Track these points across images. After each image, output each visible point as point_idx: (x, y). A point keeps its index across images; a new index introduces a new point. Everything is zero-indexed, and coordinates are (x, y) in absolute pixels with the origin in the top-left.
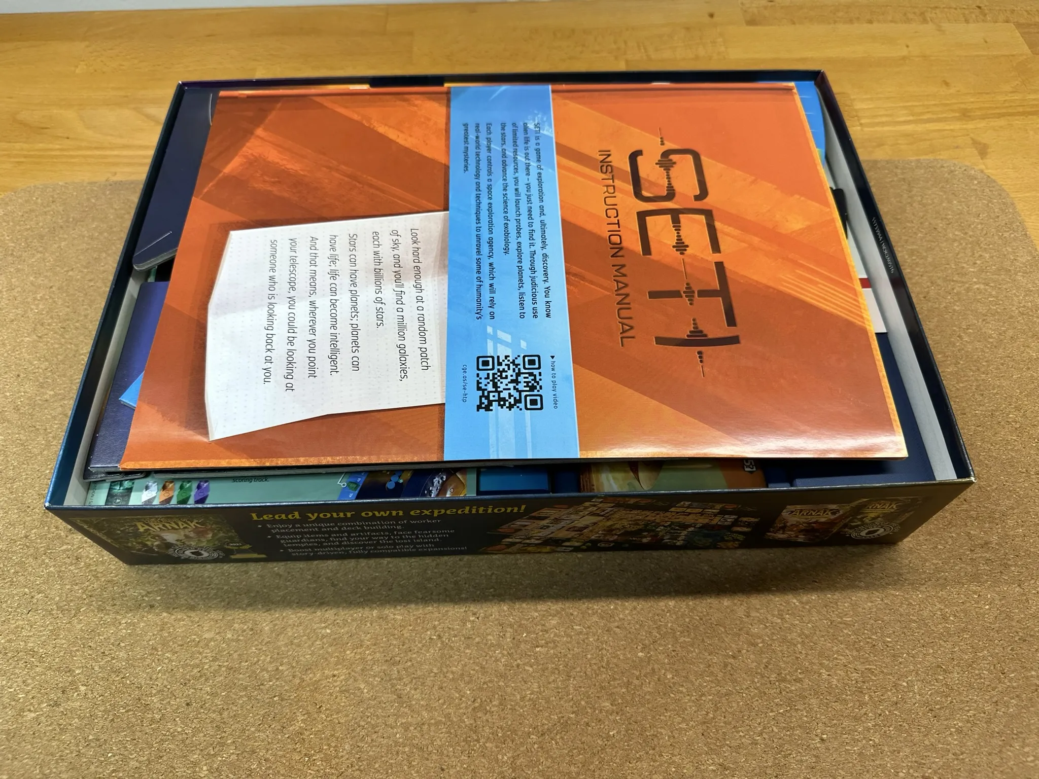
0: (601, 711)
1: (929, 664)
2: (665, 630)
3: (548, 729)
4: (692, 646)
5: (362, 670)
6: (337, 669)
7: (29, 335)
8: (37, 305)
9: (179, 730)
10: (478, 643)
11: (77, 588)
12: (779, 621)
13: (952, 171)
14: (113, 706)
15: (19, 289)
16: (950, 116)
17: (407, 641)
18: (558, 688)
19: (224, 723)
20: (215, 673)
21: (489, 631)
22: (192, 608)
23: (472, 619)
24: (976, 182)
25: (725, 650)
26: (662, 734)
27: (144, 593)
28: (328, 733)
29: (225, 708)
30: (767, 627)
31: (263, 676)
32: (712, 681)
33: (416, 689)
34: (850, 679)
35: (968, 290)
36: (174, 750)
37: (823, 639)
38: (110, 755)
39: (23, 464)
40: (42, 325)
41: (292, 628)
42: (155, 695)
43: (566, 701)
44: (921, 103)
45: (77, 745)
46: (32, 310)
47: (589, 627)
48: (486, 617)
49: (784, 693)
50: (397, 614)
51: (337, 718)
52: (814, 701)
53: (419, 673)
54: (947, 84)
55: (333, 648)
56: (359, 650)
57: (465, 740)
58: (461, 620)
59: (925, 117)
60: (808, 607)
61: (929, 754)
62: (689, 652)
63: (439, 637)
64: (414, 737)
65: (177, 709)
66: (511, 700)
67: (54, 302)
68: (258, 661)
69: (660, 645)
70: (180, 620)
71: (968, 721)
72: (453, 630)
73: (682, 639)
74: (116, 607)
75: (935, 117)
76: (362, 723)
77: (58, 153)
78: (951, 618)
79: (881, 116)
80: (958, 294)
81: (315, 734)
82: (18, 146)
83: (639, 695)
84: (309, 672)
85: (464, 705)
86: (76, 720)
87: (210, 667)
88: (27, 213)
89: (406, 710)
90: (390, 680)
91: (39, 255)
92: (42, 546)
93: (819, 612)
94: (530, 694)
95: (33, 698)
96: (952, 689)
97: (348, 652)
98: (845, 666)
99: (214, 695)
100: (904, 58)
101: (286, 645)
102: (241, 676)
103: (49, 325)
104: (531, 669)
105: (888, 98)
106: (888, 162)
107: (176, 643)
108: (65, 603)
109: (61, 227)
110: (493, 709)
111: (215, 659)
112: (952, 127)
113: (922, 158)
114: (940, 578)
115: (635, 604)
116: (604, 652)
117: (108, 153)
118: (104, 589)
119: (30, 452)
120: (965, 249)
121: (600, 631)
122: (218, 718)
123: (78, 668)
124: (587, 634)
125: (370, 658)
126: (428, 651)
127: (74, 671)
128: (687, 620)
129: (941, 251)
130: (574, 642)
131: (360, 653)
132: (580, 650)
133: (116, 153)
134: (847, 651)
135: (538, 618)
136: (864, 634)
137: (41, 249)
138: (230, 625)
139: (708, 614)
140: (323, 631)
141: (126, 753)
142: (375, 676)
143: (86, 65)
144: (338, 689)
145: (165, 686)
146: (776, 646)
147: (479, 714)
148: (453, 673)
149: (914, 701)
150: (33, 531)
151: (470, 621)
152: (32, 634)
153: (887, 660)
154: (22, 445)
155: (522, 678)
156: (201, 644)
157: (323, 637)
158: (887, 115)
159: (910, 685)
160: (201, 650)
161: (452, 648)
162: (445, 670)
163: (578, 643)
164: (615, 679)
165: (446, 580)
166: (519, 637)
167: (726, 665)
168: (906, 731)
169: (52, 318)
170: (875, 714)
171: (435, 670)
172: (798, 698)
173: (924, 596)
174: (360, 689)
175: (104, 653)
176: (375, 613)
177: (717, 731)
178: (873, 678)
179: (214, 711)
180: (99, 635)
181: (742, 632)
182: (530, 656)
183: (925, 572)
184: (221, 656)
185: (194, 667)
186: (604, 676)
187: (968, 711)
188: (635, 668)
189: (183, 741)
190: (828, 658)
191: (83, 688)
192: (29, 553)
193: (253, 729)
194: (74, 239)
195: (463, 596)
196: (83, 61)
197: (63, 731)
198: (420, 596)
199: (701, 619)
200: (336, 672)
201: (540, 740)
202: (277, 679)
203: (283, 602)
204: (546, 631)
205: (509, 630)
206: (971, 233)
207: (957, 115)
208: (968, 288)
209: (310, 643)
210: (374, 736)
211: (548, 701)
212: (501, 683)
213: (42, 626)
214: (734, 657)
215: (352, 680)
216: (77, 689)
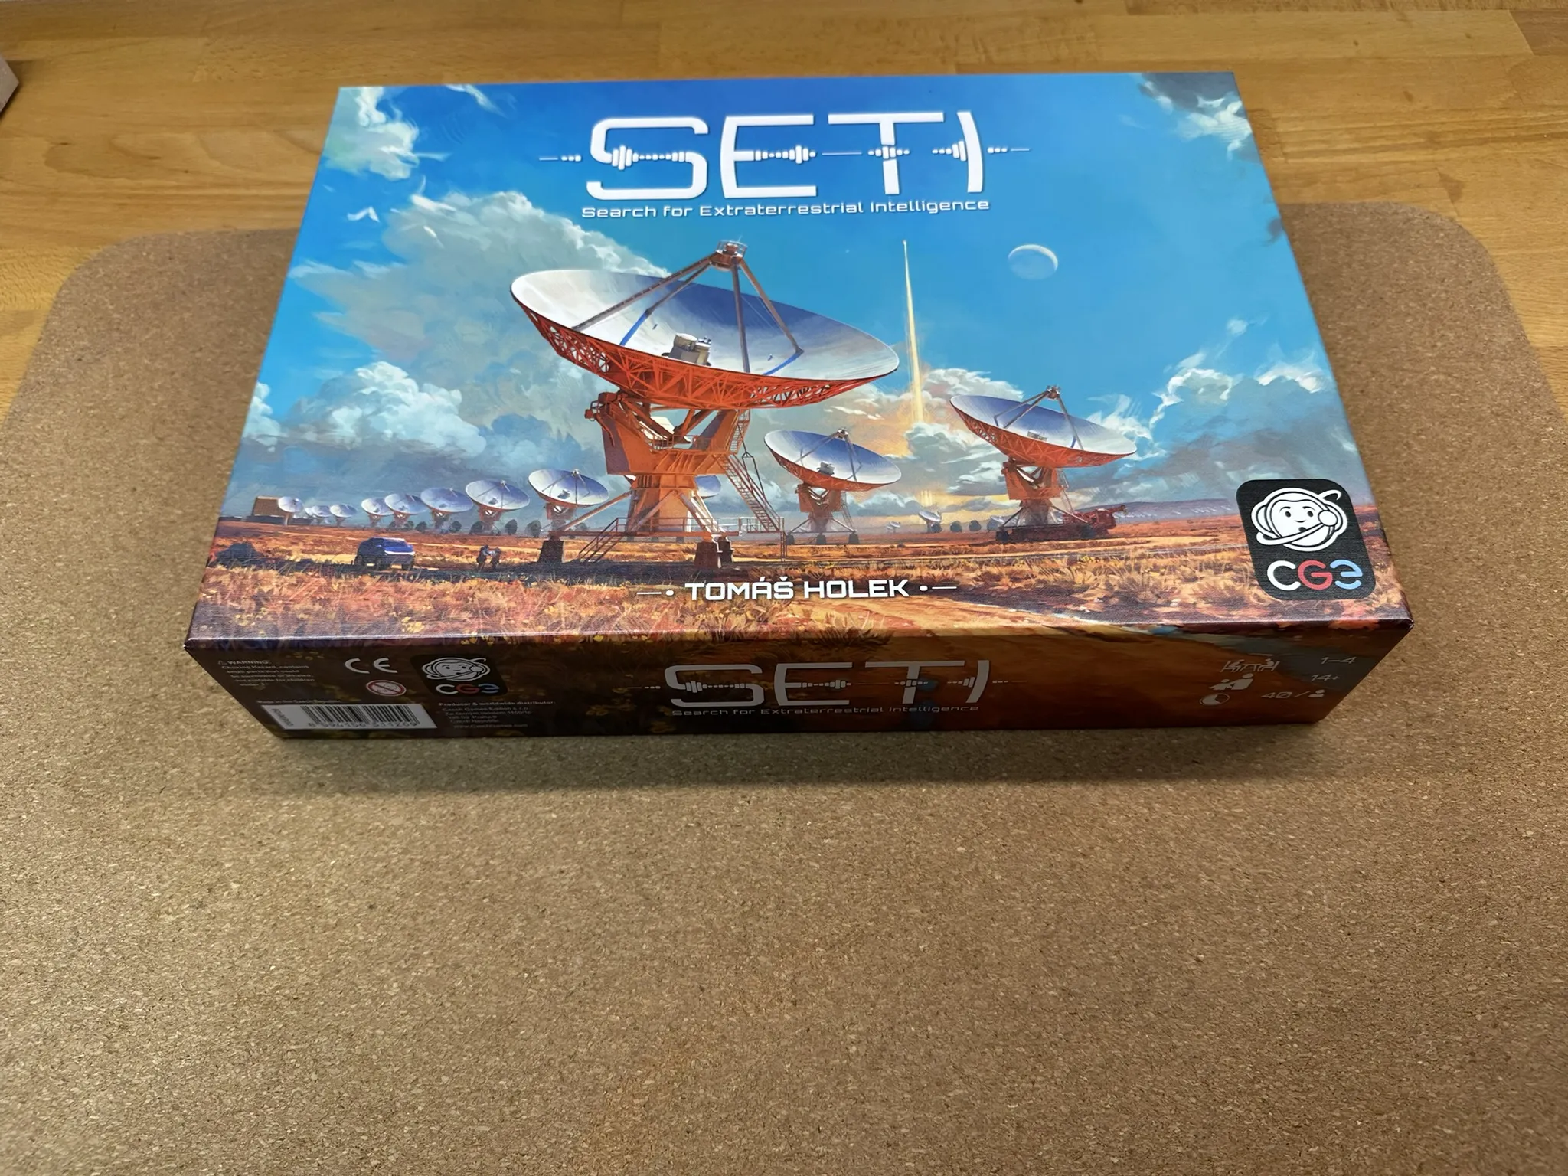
0: (907, 920)
1: (1343, 868)
2: (992, 819)
3: (839, 940)
4: (1029, 839)
5: (598, 864)
6: (566, 864)
7: (146, 437)
8: (155, 397)
9: (361, 938)
10: (749, 832)
11: (223, 760)
12: (1146, 811)
13: (1409, 220)
14: (276, 908)
15: (130, 375)
16: (1413, 141)
17: (656, 829)
18: (852, 889)
19: (419, 930)
20: (406, 869)
21: (762, 818)
22: (375, 788)
23: (740, 802)
24: (1442, 235)
25: (1073, 845)
26: (987, 950)
27: (310, 768)
28: (553, 943)
29: (420, 911)
30: (1129, 819)
31: (469, 872)
32: (1054, 885)
33: (668, 889)
34: (1238, 885)
35: (1422, 383)
36: (355, 962)
37: (1203, 835)
38: (272, 968)
39: (147, 604)
40: (163, 422)
41: (507, 813)
42: (329, 895)
43: (862, 906)
44: (1371, 125)
45: (231, 956)
46: (148, 403)
47: (893, 815)
48: (758, 800)
49: (1150, 902)
50: (644, 797)
51: (566, 925)
52: (1189, 913)
53: (672, 869)
54: (1409, 98)
55: (561, 837)
56: (594, 840)
57: (731, 953)
58: (727, 804)
59: (1377, 143)
60: (1184, 794)
61: (1338, 980)
62: (1024, 847)
63: (699, 824)
64: (665, 949)
65: (358, 912)
66: (791, 904)
67: (178, 393)
68: (463, 853)
69: (987, 838)
70: (358, 802)
71: (1392, 941)
72: (716, 816)
73: (1015, 831)
74: (276, 786)
75: (1389, 143)
76: (598, 931)
77: (174, 192)
78: (1377, 811)
79: (1314, 142)
80: (1408, 387)
81: (538, 945)
82: (120, 182)
83: (958, 900)
84: (529, 867)
85: (730, 908)
86: (228, 925)
87: (399, 860)
88: (135, 272)
89: (656, 915)
90: (634, 877)
91: (154, 330)
92: (175, 708)
93: (1199, 800)
94: (817, 896)
95: (171, 897)
96: (1373, 900)
97: (580, 842)
98: (1232, 869)
99: (404, 896)
100: (1350, 60)
101: (499, 833)
102: (440, 872)
103: (173, 422)
104: (817, 865)
105: (1324, 118)
106: (1319, 206)
107: (354, 831)
108: (208, 780)
109: (184, 293)
110: (768, 914)
111: (405, 851)
112: (1413, 158)
113: (1367, 200)
114: (1364, 760)
115: (954, 787)
116: (913, 845)
117: (242, 192)
118: (257, 762)
119: (155, 589)
120: (1421, 326)
121: (908, 819)
122: (411, 924)
123: (227, 861)
124: (891, 823)
125: (608, 849)
126: (684, 842)
127: (222, 864)
128: (1023, 807)
129: (1388, 329)
130: (873, 833)
131: (596, 844)
132: (881, 842)
133: (254, 192)
134: (1236, 851)
135: (828, 803)
136: (1258, 829)
137: (157, 322)
138: (424, 809)
139: (1050, 800)
140: (547, 816)
141: (293, 965)
142: (615, 872)
143: (207, 70)
144: (566, 888)
145: (342, 884)
146: (1140, 842)
147: (750, 921)
148: (715, 868)
149: (1321, 914)
150: (163, 689)
151: (738, 805)
152: (165, 818)
153: (1288, 863)
154: (144, 579)
155: (806, 876)
156: (387, 832)
157: (548, 823)
158: (1323, 142)
159: (1318, 894)
160: (387, 840)
161: (714, 838)
162: (706, 865)
163: (878, 834)
164: (927, 880)
165: (706, 754)
166: (801, 826)
167: (1073, 866)
168: (1310, 952)
169: (175, 413)
170: (1269, 930)
171: (693, 865)
172: (1167, 908)
173: (1342, 783)
174: (594, 888)
175: (260, 842)
176: (615, 794)
177: (1060, 947)
178: (1269, 884)
179: (405, 916)
180: (254, 820)
181: (1097, 825)
182: (815, 849)
183: (1343, 752)
184: (414, 847)
185: (378, 860)
186: (912, 875)
187: (1393, 928)
188: (954, 866)
189: (367, 952)
190: (1210, 860)
191: (235, 886)
192: (159, 717)
193: (455, 938)
194: (201, 308)
195: (729, 774)
196: (203, 64)
197: (211, 938)
198: (673, 774)
199: (1042, 807)
200: (564, 867)
201: (829, 953)
202: (488, 876)
203: (495, 779)
204: (838, 819)
205: (789, 816)
206: (1430, 305)
207: (1422, 140)
208: (1423, 379)
209: (531, 831)
210: (614, 948)
211: (838, 905)
212: (779, 883)
213: (179, 809)
214: (1084, 856)
215: (585, 877)
216: (227, 887)
